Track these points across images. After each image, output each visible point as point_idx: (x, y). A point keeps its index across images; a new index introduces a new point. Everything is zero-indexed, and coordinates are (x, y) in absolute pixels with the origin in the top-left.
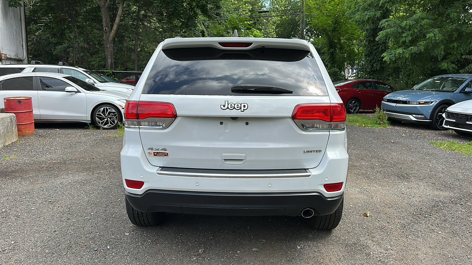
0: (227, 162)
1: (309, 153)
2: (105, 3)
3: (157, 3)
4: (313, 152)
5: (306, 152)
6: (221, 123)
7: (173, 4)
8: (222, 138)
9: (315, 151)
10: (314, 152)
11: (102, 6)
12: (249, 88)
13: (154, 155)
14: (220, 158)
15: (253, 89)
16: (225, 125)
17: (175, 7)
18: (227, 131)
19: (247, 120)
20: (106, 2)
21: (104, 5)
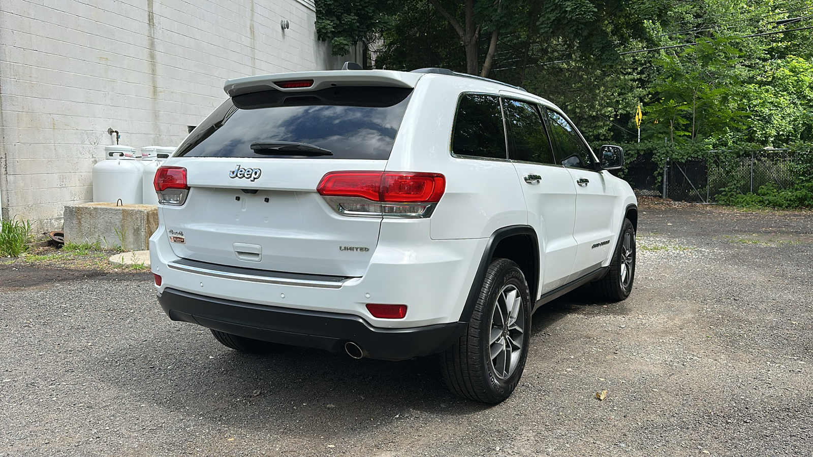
0: (241, 257)
1: (349, 251)
2: (471, 38)
3: (545, 27)
4: (355, 249)
5: (343, 248)
6: (238, 198)
7: (573, 27)
8: (238, 220)
9: (359, 249)
10: (357, 250)
11: (468, 42)
12: (271, 146)
13: (175, 241)
14: (233, 251)
15: (277, 148)
16: (243, 201)
17: (577, 32)
18: (243, 210)
19: (267, 195)
20: (474, 35)
21: (470, 40)
